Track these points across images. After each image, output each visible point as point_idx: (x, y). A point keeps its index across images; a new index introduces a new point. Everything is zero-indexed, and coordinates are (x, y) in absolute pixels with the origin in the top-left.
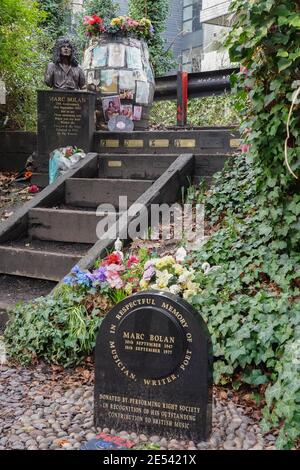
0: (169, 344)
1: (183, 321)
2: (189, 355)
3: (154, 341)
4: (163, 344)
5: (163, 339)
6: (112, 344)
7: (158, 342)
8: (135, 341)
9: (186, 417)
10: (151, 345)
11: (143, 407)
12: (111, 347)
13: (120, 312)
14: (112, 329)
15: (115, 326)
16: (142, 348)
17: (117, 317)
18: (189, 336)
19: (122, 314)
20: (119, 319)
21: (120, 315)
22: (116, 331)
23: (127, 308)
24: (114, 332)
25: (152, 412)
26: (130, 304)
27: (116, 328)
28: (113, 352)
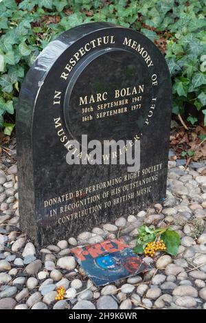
0: (138, 95)
1: (148, 59)
2: (154, 102)
3: (120, 98)
4: (129, 98)
5: (131, 91)
6: (58, 122)
7: (126, 97)
8: (95, 105)
9: (148, 180)
10: (116, 104)
11: (101, 192)
12: (56, 126)
13: (66, 68)
14: (55, 97)
15: (60, 93)
16: (104, 113)
17: (62, 76)
18: (154, 77)
19: (70, 70)
20: (66, 78)
21: (67, 72)
22: (62, 100)
23: (77, 57)
24: (59, 103)
25: (113, 193)
26: (80, 50)
27: (62, 95)
28: (60, 133)
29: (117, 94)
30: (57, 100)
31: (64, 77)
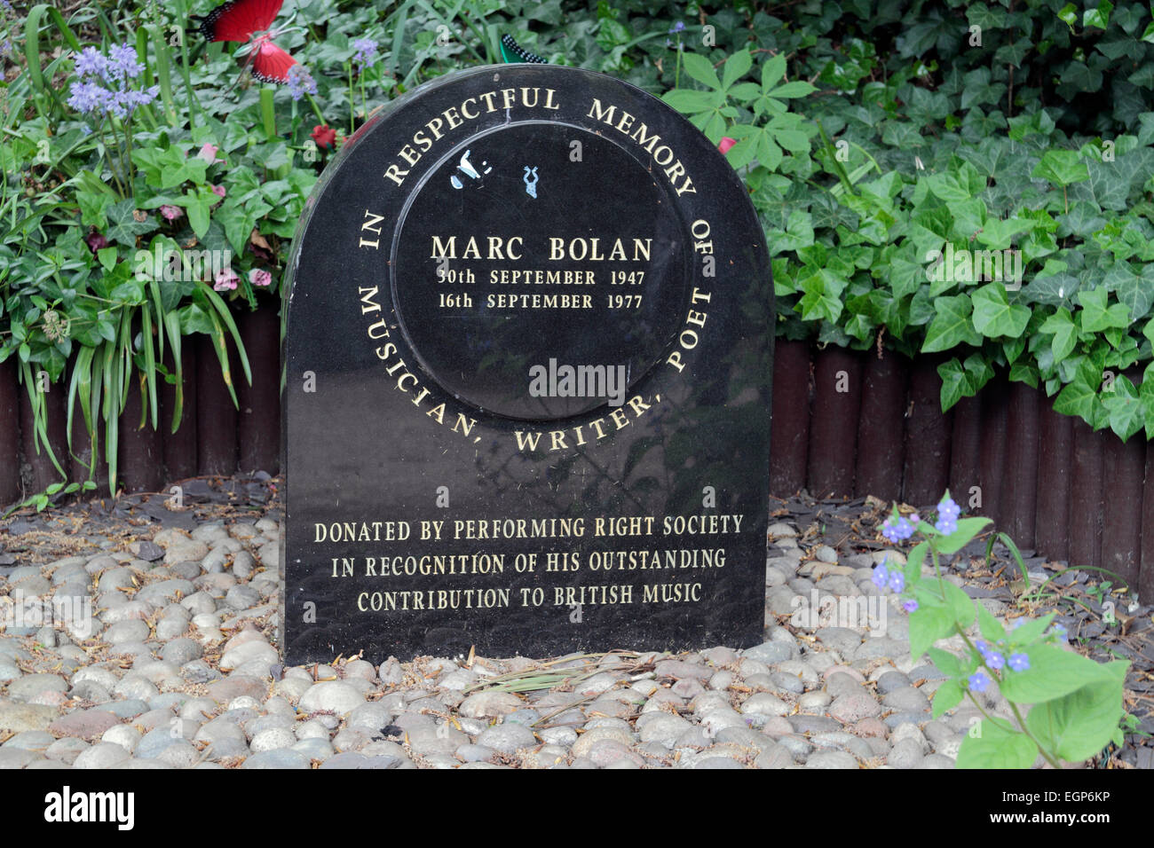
0: (629, 266)
1: (675, 171)
2: (701, 306)
3: (566, 264)
4: (602, 270)
5: (605, 248)
6: (369, 299)
7: (586, 265)
8: (483, 267)
9: (689, 559)
10: (553, 278)
11: (510, 548)
12: (365, 310)
13: (402, 153)
14: (365, 226)
15: (379, 218)
16: (513, 299)
17: (388, 174)
18: (701, 229)
19: (413, 163)
20: (400, 182)
21: (404, 165)
22: (385, 239)
23: (435, 131)
24: (376, 244)
25: (552, 563)
26: (446, 114)
27: (387, 226)
28: (375, 332)
29: (557, 248)
30: (369, 236)
31: (394, 178)
